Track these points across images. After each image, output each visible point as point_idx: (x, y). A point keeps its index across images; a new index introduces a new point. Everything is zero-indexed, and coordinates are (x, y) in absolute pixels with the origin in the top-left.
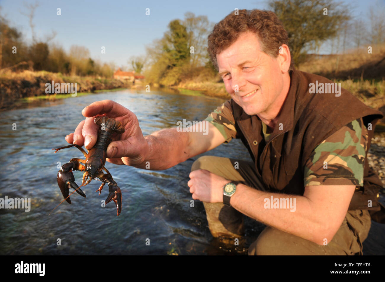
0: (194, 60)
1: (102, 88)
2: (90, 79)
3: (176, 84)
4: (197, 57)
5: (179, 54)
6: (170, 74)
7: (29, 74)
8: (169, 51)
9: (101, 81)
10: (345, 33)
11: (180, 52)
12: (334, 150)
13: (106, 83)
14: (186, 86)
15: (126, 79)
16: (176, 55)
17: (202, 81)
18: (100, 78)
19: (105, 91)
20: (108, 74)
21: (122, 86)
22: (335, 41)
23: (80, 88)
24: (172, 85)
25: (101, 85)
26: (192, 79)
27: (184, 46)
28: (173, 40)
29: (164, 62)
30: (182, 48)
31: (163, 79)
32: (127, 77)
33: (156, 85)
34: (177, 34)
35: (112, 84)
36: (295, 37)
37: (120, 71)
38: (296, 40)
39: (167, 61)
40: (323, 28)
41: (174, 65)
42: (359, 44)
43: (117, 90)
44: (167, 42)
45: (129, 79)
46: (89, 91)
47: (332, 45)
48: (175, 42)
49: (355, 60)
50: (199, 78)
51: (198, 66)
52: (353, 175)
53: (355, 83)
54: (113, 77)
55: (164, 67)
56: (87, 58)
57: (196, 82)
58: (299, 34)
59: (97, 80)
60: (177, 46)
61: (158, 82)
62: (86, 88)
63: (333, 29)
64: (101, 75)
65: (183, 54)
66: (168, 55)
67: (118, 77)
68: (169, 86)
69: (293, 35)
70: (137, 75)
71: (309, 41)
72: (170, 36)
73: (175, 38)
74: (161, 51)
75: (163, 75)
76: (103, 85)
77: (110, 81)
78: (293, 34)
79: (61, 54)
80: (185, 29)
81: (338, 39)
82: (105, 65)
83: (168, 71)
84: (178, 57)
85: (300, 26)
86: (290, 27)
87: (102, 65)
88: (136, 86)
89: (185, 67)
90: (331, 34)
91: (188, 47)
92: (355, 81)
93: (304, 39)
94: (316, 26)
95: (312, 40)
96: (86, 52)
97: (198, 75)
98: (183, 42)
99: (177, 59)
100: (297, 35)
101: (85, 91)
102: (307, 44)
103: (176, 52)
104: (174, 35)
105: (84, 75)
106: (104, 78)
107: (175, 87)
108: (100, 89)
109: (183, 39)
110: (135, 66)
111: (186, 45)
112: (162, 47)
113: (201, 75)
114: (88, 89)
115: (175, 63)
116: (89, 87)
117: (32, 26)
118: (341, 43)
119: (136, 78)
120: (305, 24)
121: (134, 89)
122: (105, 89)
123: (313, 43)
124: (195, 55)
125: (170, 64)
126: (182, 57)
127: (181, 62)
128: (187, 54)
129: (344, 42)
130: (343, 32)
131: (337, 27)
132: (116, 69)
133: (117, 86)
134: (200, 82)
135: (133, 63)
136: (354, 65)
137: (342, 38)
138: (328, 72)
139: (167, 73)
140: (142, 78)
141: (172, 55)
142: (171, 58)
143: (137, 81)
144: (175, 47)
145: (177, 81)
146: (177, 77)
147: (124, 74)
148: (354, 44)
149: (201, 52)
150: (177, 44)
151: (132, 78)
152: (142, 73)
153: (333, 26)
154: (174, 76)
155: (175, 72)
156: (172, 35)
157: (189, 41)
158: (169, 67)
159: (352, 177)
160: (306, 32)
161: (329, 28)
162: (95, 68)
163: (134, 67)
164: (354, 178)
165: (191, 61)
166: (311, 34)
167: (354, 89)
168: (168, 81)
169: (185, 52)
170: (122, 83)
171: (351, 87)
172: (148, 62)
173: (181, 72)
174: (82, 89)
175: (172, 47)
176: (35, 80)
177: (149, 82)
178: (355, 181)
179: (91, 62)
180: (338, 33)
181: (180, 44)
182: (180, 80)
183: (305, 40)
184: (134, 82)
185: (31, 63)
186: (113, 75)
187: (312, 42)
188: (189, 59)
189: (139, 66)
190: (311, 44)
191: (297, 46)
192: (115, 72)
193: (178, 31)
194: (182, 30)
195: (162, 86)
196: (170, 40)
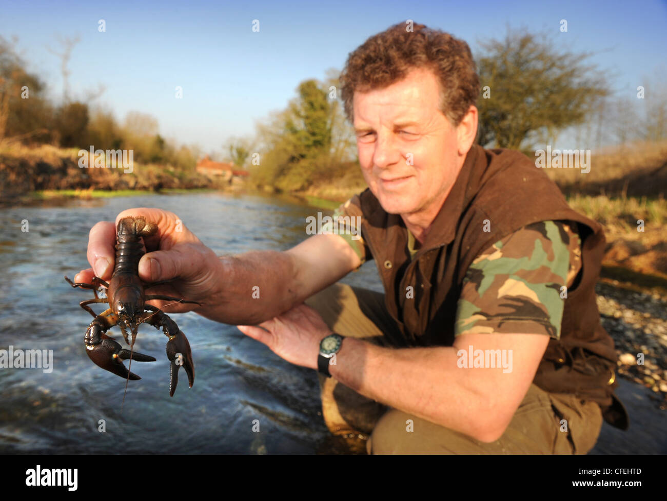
0: (337, 150)
1: (174, 185)
2: (154, 169)
3: (303, 189)
4: (342, 145)
5: (312, 138)
6: (294, 171)
7: (50, 153)
8: (294, 131)
9: (173, 174)
10: (601, 117)
11: (313, 134)
12: (515, 271)
13: (181, 178)
14: (320, 194)
15: (218, 176)
16: (307, 139)
17: (349, 186)
18: (171, 169)
19: (178, 191)
20: (187, 164)
21: (207, 186)
22: (583, 132)
23: (136, 183)
24: (297, 191)
25: (173, 181)
26: (331, 182)
27: (322, 125)
28: (303, 113)
29: (285, 150)
30: (318, 127)
31: (282, 178)
32: (219, 172)
33: (268, 188)
34: (311, 104)
35: (191, 181)
36: (513, 120)
37: (209, 160)
38: (514, 125)
39: (290, 148)
40: (562, 107)
41: (303, 156)
42: (624, 138)
43: (199, 191)
44: (293, 117)
45: (223, 176)
46: (151, 189)
47: (578, 139)
48: (307, 118)
49: (616, 165)
50: (343, 181)
51: (343, 160)
52: (548, 318)
53: (612, 202)
54: (195, 169)
55: (285, 157)
56: (153, 134)
57: (338, 188)
58: (520, 115)
59: (168, 171)
60: (311, 124)
61: (272, 184)
62: (145, 183)
63: (579, 111)
64: (175, 164)
65: (318, 138)
66: (292, 138)
67: (203, 170)
68: (291, 191)
69: (510, 117)
70: (237, 168)
71: (535, 128)
72: (299, 107)
73: (306, 110)
74: (281, 131)
75: (282, 172)
76: (176, 180)
77: (189, 175)
78: (509, 114)
79: (109, 123)
80: (325, 96)
81: (589, 129)
82: (184, 148)
83: (290, 165)
84: (310, 143)
85: (522, 101)
86: (505, 103)
87: (178, 148)
88: (233, 188)
89: (321, 160)
90: (575, 118)
91: (328, 126)
92: (612, 198)
93: (528, 124)
94: (548, 104)
95: (541, 125)
96: (153, 124)
97: (342, 176)
98: (320, 118)
99: (308, 147)
100: (515, 117)
101: (145, 188)
102: (533, 133)
103: (307, 135)
104: (306, 105)
105: (145, 162)
106: (179, 171)
107: (301, 194)
108: (170, 188)
109: (320, 113)
110: (235, 153)
111: (325, 123)
112: (282, 124)
113: (348, 176)
114: (150, 185)
115: (304, 152)
116: (151, 182)
117: (66, 74)
118: (594, 136)
119: (235, 174)
120: (531, 100)
121: (230, 191)
122: (180, 188)
123: (545, 131)
124: (340, 141)
125: (296, 154)
126: (317, 143)
127: (314, 151)
128: (326, 139)
129: (599, 134)
130: (596, 117)
131: (585, 107)
132: (202, 156)
133: (200, 184)
134: (344, 187)
135: (231, 148)
136: (614, 174)
137: (594, 127)
138: (567, 182)
139: (290, 169)
140: (245, 175)
141: (299, 139)
142: (299, 143)
143: (236, 180)
144: (306, 125)
145: (306, 184)
146: (305, 176)
147: (215, 166)
148: (615, 138)
149: (350, 136)
150: (310, 121)
151: (228, 175)
152: (245, 167)
153: (578, 106)
154: (300, 175)
155: (302, 167)
156: (302, 104)
157: (331, 116)
158: (293, 159)
159: (547, 322)
160: (532, 113)
161: (571, 107)
162: (166, 152)
163: (232, 156)
164: (549, 323)
165: (333, 150)
166: (541, 116)
167: (610, 212)
168: (290, 183)
169: (322, 135)
170: (210, 181)
171: (605, 207)
172: (257, 148)
173: (313, 168)
174: (139, 186)
175: (300, 125)
176: (60, 163)
177: (258, 182)
178: (550, 329)
179: (160, 142)
180: (587, 117)
181: (315, 121)
182: (310, 183)
183: (529, 126)
184: (230, 182)
185: (57, 134)
186: (195, 165)
187: (541, 129)
188: (329, 148)
189: (242, 155)
190: (541, 134)
191: (515, 136)
192: (199, 161)
193: (313, 99)
194: (320, 98)
195: (278, 191)
196: (297, 114)
